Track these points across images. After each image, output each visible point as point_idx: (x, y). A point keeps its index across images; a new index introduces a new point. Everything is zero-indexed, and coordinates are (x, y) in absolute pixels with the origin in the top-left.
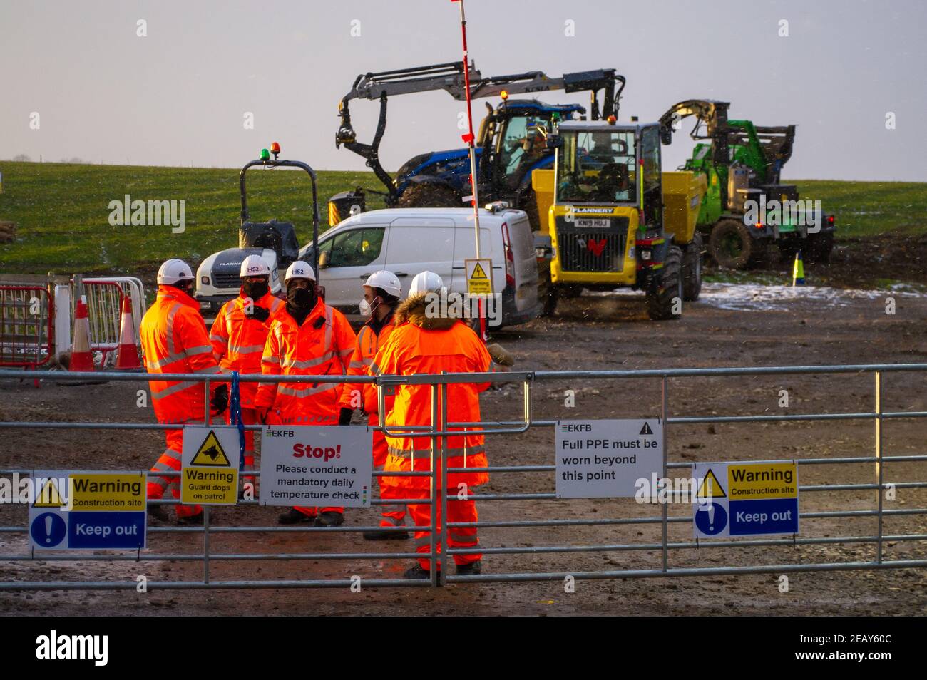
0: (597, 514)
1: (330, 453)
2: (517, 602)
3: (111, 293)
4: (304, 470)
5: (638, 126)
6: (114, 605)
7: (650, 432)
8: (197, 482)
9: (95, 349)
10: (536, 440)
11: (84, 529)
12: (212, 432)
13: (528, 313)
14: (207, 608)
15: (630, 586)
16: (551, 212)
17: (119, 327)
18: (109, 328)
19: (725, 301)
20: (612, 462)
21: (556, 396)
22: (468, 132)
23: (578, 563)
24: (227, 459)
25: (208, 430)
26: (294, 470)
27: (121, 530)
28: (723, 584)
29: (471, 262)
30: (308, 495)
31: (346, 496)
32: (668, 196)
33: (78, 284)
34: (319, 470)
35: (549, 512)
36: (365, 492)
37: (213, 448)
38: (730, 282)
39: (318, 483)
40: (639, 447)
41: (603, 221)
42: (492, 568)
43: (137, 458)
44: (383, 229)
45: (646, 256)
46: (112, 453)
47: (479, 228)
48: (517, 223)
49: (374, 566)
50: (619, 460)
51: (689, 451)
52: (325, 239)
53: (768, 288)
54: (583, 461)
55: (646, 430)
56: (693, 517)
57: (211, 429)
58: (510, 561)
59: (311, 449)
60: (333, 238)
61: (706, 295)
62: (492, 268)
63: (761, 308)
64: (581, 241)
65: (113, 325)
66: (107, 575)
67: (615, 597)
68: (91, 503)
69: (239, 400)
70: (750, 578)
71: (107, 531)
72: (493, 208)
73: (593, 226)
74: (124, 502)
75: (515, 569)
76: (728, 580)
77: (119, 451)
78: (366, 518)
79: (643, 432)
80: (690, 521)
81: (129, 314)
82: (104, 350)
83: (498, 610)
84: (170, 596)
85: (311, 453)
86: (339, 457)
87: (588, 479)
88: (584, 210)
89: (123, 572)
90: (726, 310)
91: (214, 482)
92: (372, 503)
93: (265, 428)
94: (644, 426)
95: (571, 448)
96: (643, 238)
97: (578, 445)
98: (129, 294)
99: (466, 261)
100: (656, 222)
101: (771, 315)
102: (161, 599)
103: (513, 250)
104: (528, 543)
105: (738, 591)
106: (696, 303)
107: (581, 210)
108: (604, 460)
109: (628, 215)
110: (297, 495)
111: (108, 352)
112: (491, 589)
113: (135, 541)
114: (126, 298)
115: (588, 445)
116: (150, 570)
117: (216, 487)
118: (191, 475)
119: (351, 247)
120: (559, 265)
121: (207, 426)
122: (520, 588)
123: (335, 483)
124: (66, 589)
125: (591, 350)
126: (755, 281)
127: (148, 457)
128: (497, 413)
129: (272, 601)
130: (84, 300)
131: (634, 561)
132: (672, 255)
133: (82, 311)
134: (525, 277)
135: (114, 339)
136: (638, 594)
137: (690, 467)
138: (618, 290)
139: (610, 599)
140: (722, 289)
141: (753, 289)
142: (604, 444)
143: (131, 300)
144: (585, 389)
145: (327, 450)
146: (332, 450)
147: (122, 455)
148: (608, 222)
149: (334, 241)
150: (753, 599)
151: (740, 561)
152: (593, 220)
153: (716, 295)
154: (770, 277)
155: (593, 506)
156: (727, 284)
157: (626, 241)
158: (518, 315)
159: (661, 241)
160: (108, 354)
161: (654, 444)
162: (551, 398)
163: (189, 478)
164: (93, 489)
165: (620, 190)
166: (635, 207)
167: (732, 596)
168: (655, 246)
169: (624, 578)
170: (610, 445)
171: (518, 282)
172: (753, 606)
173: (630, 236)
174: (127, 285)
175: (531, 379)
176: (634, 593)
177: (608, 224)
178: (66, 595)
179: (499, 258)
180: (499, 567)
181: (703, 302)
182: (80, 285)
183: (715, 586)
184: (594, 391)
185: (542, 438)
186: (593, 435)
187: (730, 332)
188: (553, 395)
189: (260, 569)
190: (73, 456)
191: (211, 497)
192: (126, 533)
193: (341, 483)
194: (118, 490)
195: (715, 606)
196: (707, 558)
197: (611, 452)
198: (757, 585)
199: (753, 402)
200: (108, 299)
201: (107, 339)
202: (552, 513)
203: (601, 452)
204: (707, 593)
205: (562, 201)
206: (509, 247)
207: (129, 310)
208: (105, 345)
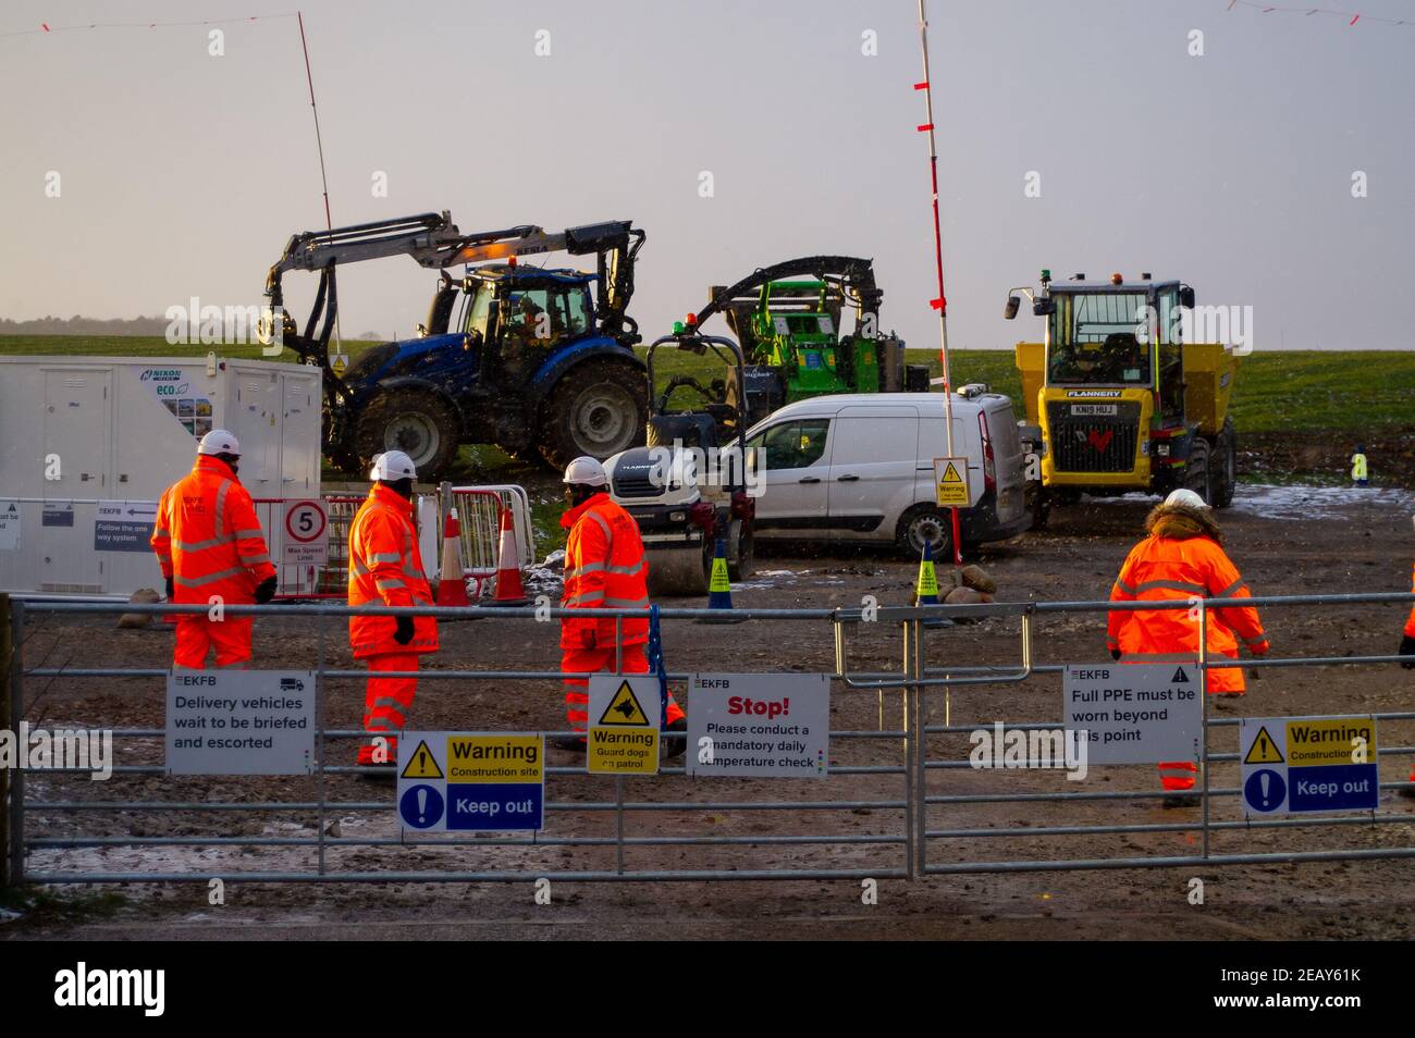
0: (1110, 782)
1: (775, 709)
2: (1014, 897)
3: (487, 507)
4: (743, 730)
5: (1151, 286)
6: (501, 900)
7: (1185, 679)
8: (608, 746)
9: (468, 576)
10: (1028, 688)
11: (467, 805)
12: (625, 682)
13: (1013, 525)
14: (621, 904)
15: (1156, 877)
16: (1041, 396)
17: (498, 547)
18: (485, 548)
19: (1266, 508)
20: (1136, 719)
21: (1052, 631)
22: (938, 297)
23: (1089, 847)
24: (645, 717)
25: (621, 680)
26: (730, 730)
27: (512, 807)
28: (1278, 873)
29: (940, 462)
30: (747, 763)
31: (795, 763)
32: (1190, 375)
33: (446, 493)
34: (761, 730)
35: (1048, 781)
36: (820, 758)
37: (628, 702)
38: (1270, 483)
39: (760, 746)
40: (1171, 699)
41: (1108, 407)
42: (979, 853)
43: (526, 713)
44: (828, 420)
45: (1164, 451)
46: (494, 707)
47: (951, 418)
48: (1000, 410)
49: (829, 850)
50: (1147, 716)
51: (1225, 702)
52: (753, 434)
53: (1321, 490)
54: (1099, 717)
55: (1181, 677)
56: (1242, 789)
57: (624, 679)
58: (1001, 844)
59: (751, 704)
60: (765, 432)
61: (1240, 502)
62: (968, 468)
63: (1312, 516)
64: (1079, 433)
65: (490, 544)
66: (492, 863)
67: (1140, 891)
68: (475, 773)
69: (659, 643)
70: (1312, 866)
71: (495, 807)
72: (968, 391)
73: (1095, 413)
74: (516, 773)
75: (1008, 854)
76: (1284, 868)
77: (502, 705)
78: (814, 789)
79: (1176, 679)
80: (1239, 793)
81: (510, 532)
82: (478, 577)
83: (989, 907)
84: (573, 889)
85: (752, 708)
86: (786, 713)
87: (1106, 739)
88: (1083, 394)
89: (514, 858)
90: (1267, 519)
91: (627, 746)
92: (829, 772)
93: (692, 676)
94: (1178, 673)
95: (1084, 700)
96: (1160, 428)
97: (1093, 696)
98: (510, 505)
99: (935, 460)
100: (1176, 407)
101: (1324, 524)
102: (562, 892)
103: (993, 445)
104: (1024, 820)
105: (1298, 883)
106: (1227, 511)
107: (1079, 393)
108: (1126, 716)
109: (1139, 399)
110: (734, 762)
111: (484, 580)
112: (979, 881)
113: (532, 821)
114: (507, 511)
115: (1105, 696)
116: (546, 856)
117: (631, 753)
118: (600, 737)
119: (788, 444)
120: (1052, 464)
121: (620, 675)
122: (1016, 879)
123: (782, 746)
124: (443, 881)
125: (1094, 571)
126: (1304, 482)
127: (539, 713)
128: (977, 654)
129: (703, 896)
130: (454, 514)
131: (1161, 844)
132: (1197, 449)
133: (451, 528)
134: (1008, 479)
135: (492, 562)
136: (1168, 887)
137: (1237, 723)
138: (1127, 494)
139: (1133, 893)
140: (1264, 493)
141: (1301, 491)
142: (1126, 695)
143: (512, 514)
144: (1089, 623)
145: (772, 705)
146: (778, 705)
147: (506, 710)
148: (1115, 408)
149: (765, 437)
150: (1317, 894)
151: (1297, 845)
152: (1095, 406)
153: (1254, 500)
154: (1323, 476)
155: (1106, 773)
156: (1268, 486)
157: (1137, 434)
158: (1001, 528)
159: (1183, 432)
160: (484, 581)
161: (1190, 695)
162: (1045, 634)
163: (597, 740)
164: (477, 755)
165: (1130, 367)
166: (1149, 389)
167: (1289, 889)
168: (1174, 438)
169: (1150, 867)
170: (1134, 697)
171: (1000, 486)
172: (1318, 903)
173: (1143, 426)
174: (508, 495)
175: (1028, 612)
176: (1163, 886)
177: (1114, 410)
178: (443, 887)
179: (976, 455)
180: (988, 852)
181: (1238, 509)
182: (449, 496)
183: (1266, 877)
184: (1101, 625)
185: (1035, 686)
186: (1110, 684)
187: (1273, 547)
188: (1047, 630)
189: (684, 854)
190: (445, 710)
191: (625, 765)
192: (519, 811)
193: (790, 747)
194: (509, 756)
195: (1270, 903)
196: (1256, 839)
197: (1136, 706)
198: (1322, 875)
199: (1306, 637)
200: (483, 513)
201: (483, 562)
202: (1053, 782)
203: (1122, 706)
204: (1259, 886)
205: (1054, 382)
206: (989, 441)
207: (509, 526)
208: (480, 570)
